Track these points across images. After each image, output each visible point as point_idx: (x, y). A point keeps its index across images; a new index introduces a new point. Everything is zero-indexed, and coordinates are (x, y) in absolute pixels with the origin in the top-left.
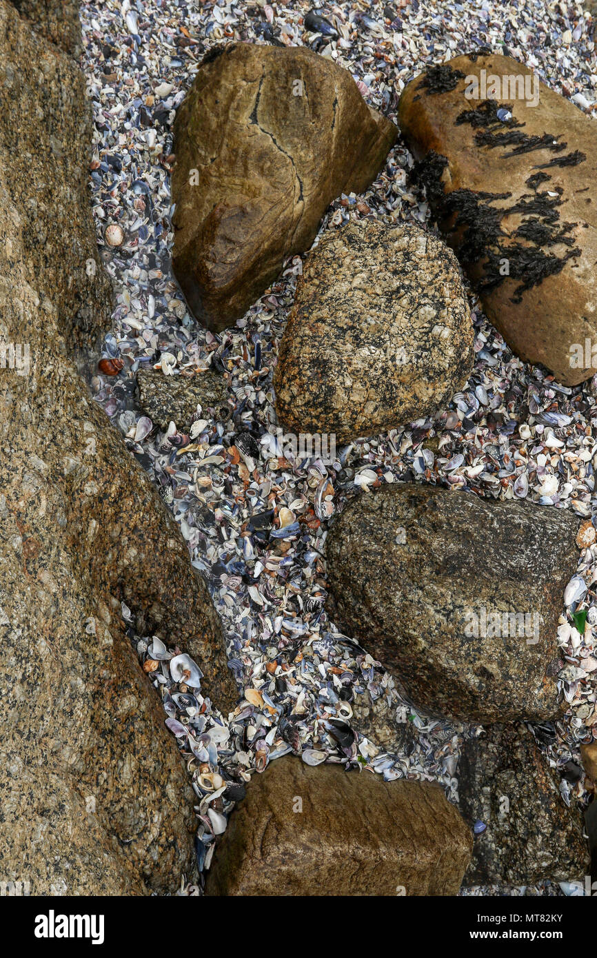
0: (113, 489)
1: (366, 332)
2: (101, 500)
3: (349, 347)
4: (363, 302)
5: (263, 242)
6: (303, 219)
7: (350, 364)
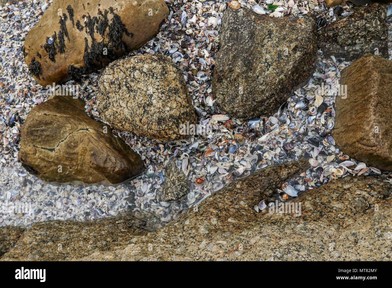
0: (214, 211)
1: (146, 101)
2: (220, 217)
3: (152, 108)
4: (133, 102)
5: (107, 146)
6: (96, 129)
7: (160, 108)
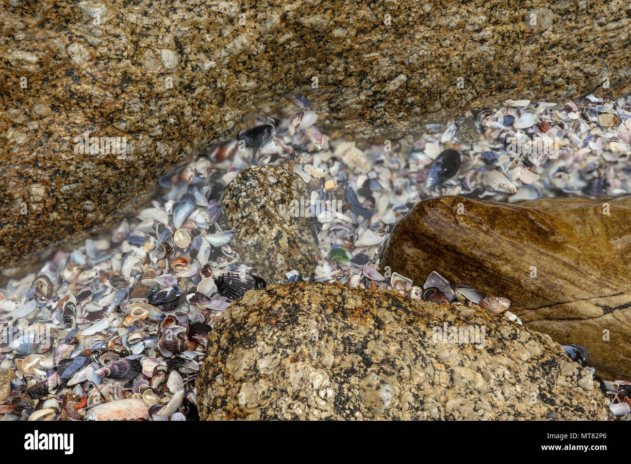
0: (86, 87)
1: (363, 383)
2: (69, 73)
3: (329, 359)
4: (427, 386)
7: (295, 360)
